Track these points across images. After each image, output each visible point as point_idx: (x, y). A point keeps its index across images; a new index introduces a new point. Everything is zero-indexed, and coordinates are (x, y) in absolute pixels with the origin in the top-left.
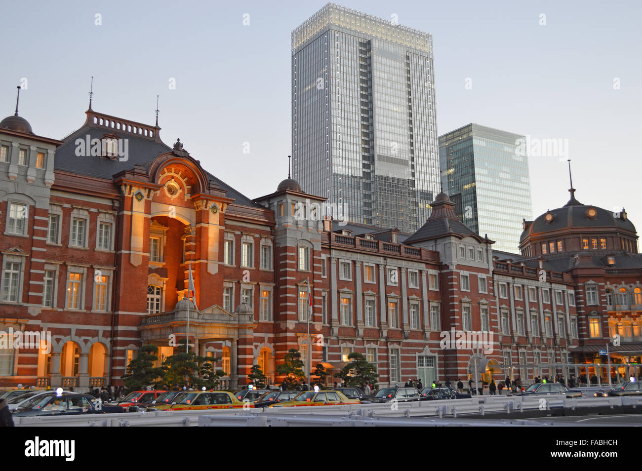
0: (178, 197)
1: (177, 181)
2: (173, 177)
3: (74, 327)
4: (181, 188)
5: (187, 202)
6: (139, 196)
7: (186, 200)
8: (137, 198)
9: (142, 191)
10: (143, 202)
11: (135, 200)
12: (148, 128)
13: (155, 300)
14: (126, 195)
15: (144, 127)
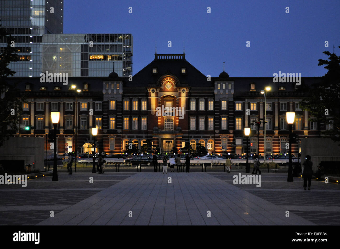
0: (171, 88)
1: (170, 82)
2: (169, 82)
3: (135, 135)
4: (172, 85)
5: (175, 90)
6: (153, 91)
7: (174, 89)
8: (152, 92)
9: (154, 89)
10: (155, 93)
11: (152, 93)
12: (180, 55)
13: (167, 124)
14: (149, 91)
15: (178, 55)
